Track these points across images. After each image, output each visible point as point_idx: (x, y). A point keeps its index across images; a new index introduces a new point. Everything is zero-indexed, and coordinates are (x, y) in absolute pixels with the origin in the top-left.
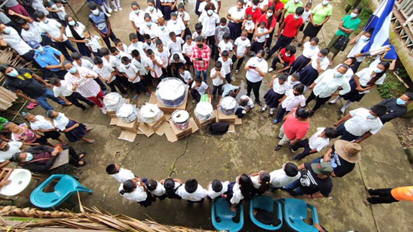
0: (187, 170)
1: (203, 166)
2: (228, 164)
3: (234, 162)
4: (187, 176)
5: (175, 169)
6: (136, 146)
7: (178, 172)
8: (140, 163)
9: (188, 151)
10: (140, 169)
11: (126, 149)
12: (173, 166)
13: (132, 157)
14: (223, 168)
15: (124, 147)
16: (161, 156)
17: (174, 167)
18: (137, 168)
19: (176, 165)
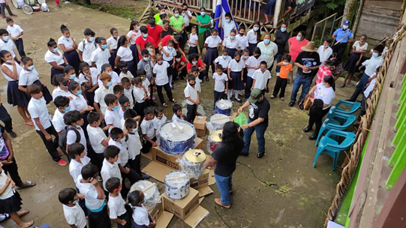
0: (272, 173)
1: (273, 161)
2: (277, 143)
3: (277, 139)
4: (280, 176)
5: (267, 183)
6: (217, 211)
7: (272, 181)
8: (246, 213)
9: (249, 166)
10: (254, 215)
11: (217, 223)
12: (262, 183)
13: (233, 219)
14: (281, 148)
15: (212, 226)
16: (245, 189)
17: (265, 183)
18: (252, 218)
19: (263, 180)
